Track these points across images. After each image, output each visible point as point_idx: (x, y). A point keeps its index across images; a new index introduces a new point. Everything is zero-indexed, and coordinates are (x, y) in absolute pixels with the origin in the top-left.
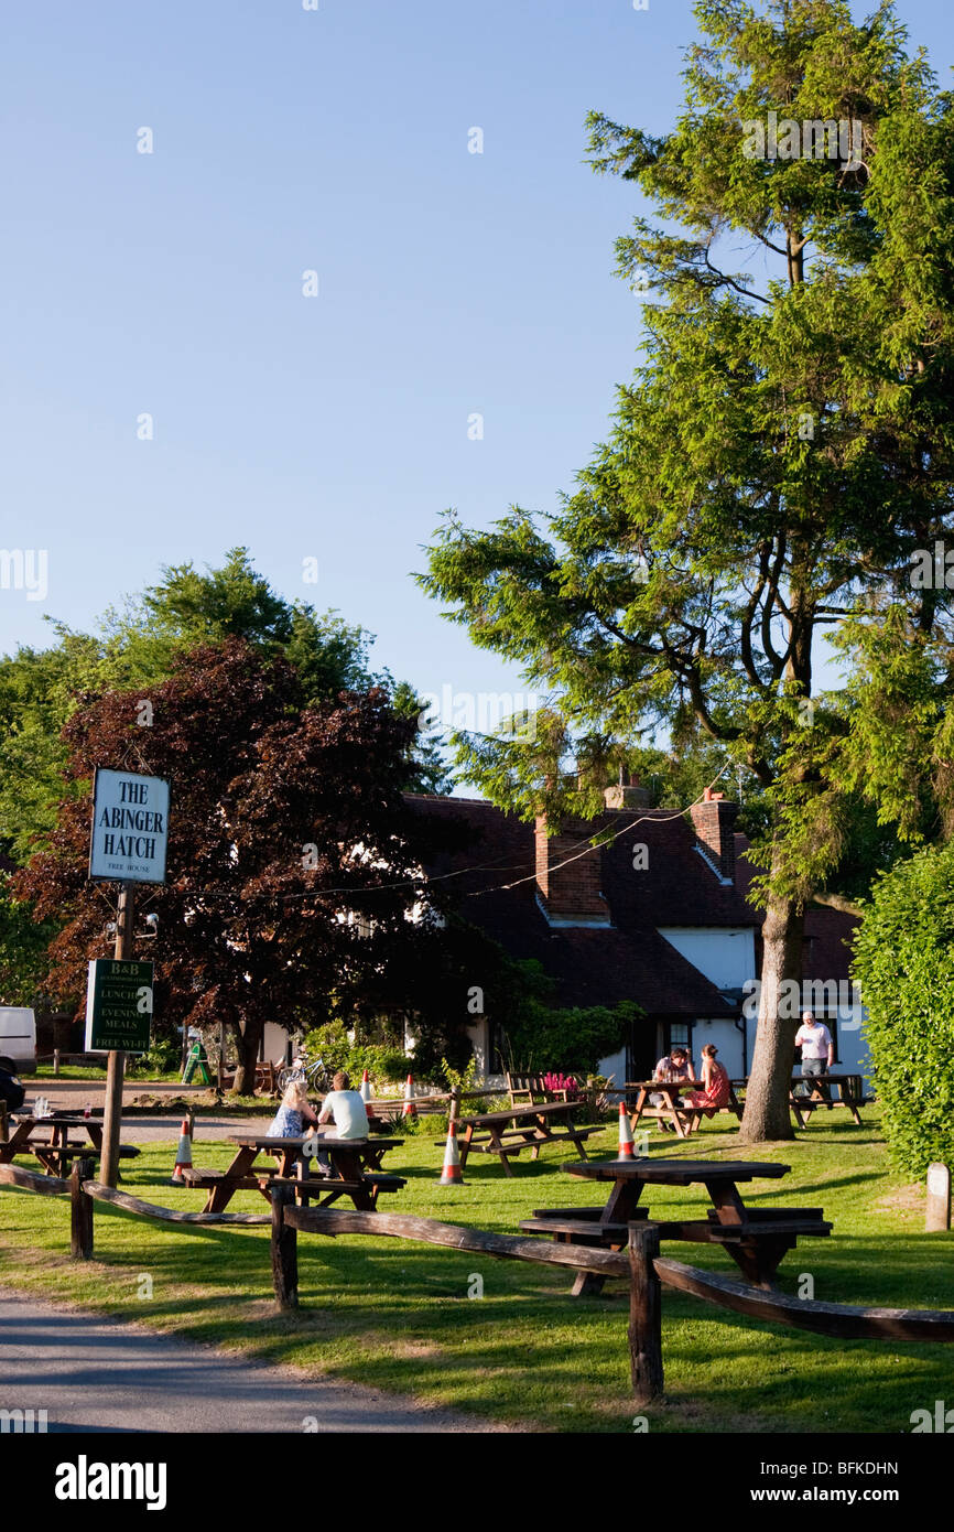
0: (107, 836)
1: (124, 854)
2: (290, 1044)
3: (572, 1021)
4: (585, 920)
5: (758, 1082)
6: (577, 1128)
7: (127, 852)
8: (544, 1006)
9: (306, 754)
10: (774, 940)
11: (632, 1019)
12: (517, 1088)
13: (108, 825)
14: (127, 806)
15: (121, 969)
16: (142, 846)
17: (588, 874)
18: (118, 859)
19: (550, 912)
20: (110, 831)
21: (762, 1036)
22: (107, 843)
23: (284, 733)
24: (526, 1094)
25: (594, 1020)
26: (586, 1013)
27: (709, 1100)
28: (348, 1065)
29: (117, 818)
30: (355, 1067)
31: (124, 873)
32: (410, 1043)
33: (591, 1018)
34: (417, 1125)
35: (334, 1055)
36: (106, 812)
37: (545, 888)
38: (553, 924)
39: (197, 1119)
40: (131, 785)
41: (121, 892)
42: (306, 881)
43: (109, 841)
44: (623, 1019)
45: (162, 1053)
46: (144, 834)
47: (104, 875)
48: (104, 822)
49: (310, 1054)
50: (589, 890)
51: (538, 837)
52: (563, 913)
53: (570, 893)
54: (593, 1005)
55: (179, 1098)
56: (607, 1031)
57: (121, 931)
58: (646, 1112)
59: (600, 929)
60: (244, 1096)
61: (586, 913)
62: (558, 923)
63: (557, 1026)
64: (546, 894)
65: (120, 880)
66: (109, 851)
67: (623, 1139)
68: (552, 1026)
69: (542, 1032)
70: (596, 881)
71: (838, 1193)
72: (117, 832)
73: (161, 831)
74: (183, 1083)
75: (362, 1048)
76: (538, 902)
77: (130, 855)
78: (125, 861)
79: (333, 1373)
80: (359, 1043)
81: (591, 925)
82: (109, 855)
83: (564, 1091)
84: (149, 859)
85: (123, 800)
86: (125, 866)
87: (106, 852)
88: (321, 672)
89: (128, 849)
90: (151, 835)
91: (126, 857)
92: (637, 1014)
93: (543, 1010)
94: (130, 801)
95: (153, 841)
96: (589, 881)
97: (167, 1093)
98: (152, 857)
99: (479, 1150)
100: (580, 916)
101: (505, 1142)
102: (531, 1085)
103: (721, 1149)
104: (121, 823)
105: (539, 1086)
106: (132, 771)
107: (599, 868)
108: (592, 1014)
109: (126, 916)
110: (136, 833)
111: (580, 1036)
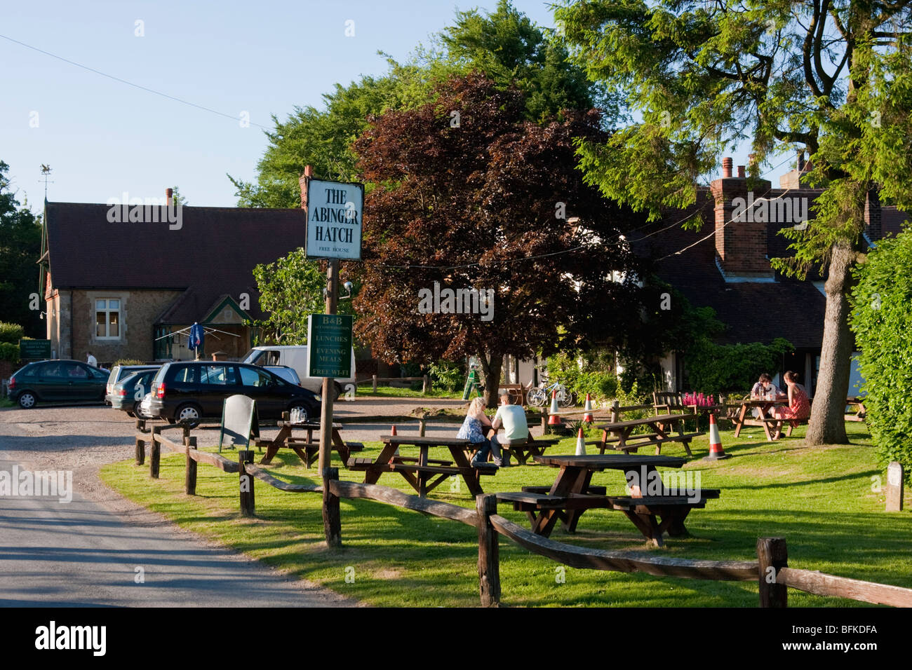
0: (317, 227)
1: (330, 240)
2: (536, 371)
3: (735, 353)
4: (754, 277)
5: (819, 401)
6: (685, 433)
7: (332, 239)
8: (713, 342)
9: (525, 155)
10: (833, 294)
11: (783, 352)
12: (661, 403)
13: (318, 220)
14: (331, 206)
15: (329, 320)
16: (343, 234)
17: (757, 241)
18: (326, 243)
19: (725, 271)
20: (320, 224)
21: (824, 367)
22: (317, 233)
23: (510, 140)
24: (665, 408)
25: (754, 352)
26: (747, 347)
27: (792, 413)
28: (577, 386)
29: (324, 215)
30: (582, 387)
31: (330, 254)
32: (620, 370)
33: (751, 351)
34: (589, 430)
35: (566, 379)
36: (316, 210)
37: (721, 252)
38: (728, 280)
39: (428, 424)
40: (334, 191)
41: (328, 267)
42: (525, 252)
43: (319, 232)
44: (775, 352)
45: (453, 377)
46: (344, 225)
47: (316, 255)
48: (315, 218)
49: (550, 378)
50: (758, 254)
51: (716, 213)
52: (735, 271)
53: (742, 257)
54: (752, 342)
55: (443, 410)
56: (763, 361)
57: (330, 294)
58: (747, 422)
59: (766, 284)
60: (490, 408)
61: (755, 271)
62: (732, 279)
63: (723, 357)
64: (723, 257)
65: (328, 259)
66: (319, 238)
67: (712, 442)
68: (719, 358)
69: (712, 362)
70: (763, 246)
71: (850, 483)
72: (325, 225)
73: (357, 223)
74: (463, 400)
75: (587, 373)
76: (717, 263)
77: (334, 240)
78: (331, 245)
79: (326, 585)
80: (587, 370)
81: (758, 280)
82: (319, 241)
83: (695, 406)
84: (349, 243)
85: (328, 202)
86: (331, 249)
87: (317, 239)
88: (569, 88)
89: (334, 235)
90: (349, 226)
91: (332, 242)
92: (788, 348)
93: (712, 345)
94: (334, 202)
95: (351, 230)
96: (757, 246)
97: (433, 406)
98: (351, 241)
99: (611, 448)
100: (750, 274)
101: (628, 443)
102: (672, 401)
103: (787, 450)
104: (327, 218)
105: (678, 401)
106: (334, 181)
107: (765, 236)
108: (751, 349)
109: (333, 284)
110: (338, 225)
111: (740, 365)
